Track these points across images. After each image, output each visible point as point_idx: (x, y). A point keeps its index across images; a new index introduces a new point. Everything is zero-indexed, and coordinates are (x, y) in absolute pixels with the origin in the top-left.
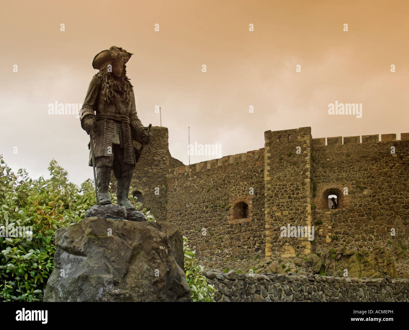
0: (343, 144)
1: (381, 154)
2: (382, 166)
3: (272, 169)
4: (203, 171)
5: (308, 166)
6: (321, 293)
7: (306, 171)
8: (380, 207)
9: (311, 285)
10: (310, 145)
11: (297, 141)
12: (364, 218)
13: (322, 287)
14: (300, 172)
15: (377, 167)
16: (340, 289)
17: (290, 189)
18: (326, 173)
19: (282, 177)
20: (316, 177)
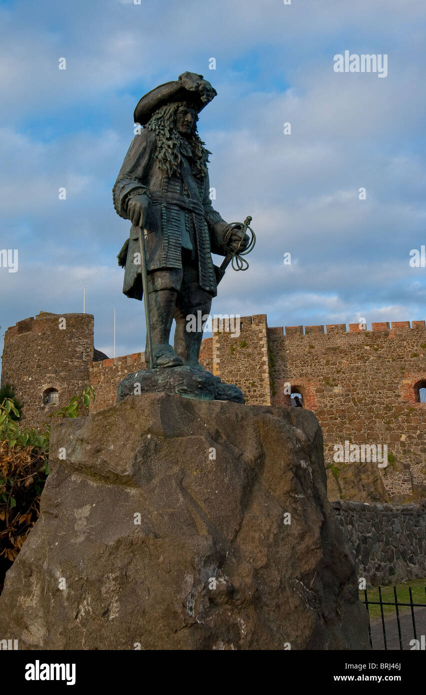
0: (304, 333)
1: (351, 346)
2: (354, 360)
3: (222, 362)
4: (135, 364)
5: (265, 359)
6: (350, 527)
7: (263, 364)
8: (356, 408)
9: (337, 515)
10: (267, 334)
11: (251, 331)
12: (337, 421)
13: (351, 519)
14: (257, 365)
15: (347, 361)
16: (371, 521)
17: (245, 386)
18: (287, 367)
19: (235, 372)
20: (275, 371)
